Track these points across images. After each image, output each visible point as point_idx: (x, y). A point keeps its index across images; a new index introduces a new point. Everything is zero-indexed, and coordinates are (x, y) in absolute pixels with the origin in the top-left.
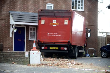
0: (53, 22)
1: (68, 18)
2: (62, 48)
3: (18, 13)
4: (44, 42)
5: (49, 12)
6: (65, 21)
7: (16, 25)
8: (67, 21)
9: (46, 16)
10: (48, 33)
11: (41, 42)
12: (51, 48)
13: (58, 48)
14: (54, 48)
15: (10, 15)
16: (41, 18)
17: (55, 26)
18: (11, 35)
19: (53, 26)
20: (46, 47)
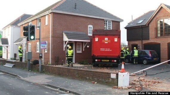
0: (105, 40)
1: (118, 37)
2: (112, 61)
3: (69, 32)
4: (97, 56)
5: (101, 32)
6: (115, 39)
7: (69, 41)
8: (117, 39)
9: (99, 35)
10: (101, 49)
11: (95, 56)
12: (103, 61)
13: (108, 61)
14: (105, 61)
15: (63, 34)
16: (95, 36)
17: (107, 43)
18: (64, 49)
19: (105, 43)
20: (99, 60)
